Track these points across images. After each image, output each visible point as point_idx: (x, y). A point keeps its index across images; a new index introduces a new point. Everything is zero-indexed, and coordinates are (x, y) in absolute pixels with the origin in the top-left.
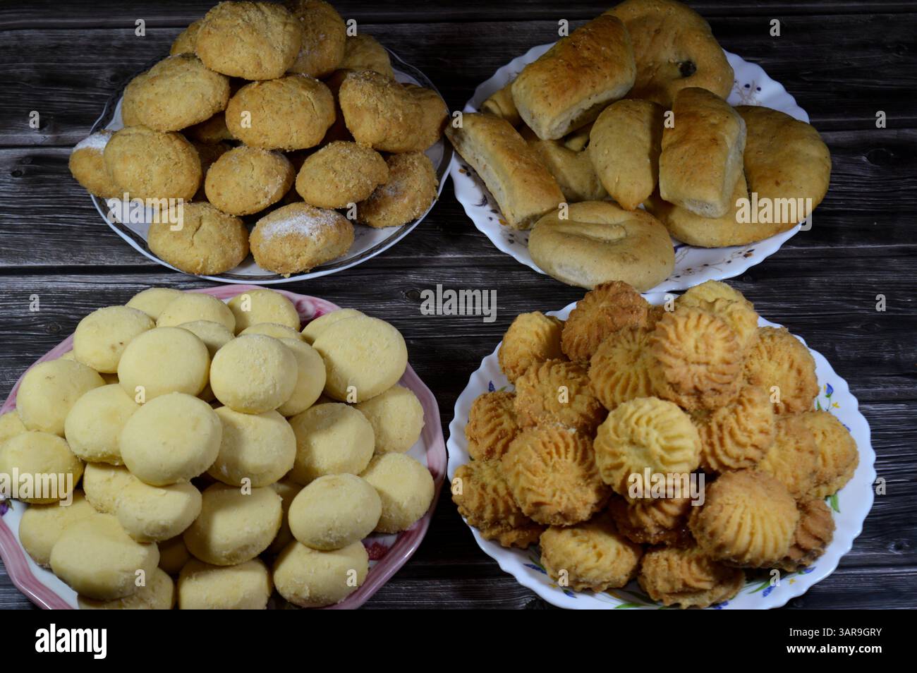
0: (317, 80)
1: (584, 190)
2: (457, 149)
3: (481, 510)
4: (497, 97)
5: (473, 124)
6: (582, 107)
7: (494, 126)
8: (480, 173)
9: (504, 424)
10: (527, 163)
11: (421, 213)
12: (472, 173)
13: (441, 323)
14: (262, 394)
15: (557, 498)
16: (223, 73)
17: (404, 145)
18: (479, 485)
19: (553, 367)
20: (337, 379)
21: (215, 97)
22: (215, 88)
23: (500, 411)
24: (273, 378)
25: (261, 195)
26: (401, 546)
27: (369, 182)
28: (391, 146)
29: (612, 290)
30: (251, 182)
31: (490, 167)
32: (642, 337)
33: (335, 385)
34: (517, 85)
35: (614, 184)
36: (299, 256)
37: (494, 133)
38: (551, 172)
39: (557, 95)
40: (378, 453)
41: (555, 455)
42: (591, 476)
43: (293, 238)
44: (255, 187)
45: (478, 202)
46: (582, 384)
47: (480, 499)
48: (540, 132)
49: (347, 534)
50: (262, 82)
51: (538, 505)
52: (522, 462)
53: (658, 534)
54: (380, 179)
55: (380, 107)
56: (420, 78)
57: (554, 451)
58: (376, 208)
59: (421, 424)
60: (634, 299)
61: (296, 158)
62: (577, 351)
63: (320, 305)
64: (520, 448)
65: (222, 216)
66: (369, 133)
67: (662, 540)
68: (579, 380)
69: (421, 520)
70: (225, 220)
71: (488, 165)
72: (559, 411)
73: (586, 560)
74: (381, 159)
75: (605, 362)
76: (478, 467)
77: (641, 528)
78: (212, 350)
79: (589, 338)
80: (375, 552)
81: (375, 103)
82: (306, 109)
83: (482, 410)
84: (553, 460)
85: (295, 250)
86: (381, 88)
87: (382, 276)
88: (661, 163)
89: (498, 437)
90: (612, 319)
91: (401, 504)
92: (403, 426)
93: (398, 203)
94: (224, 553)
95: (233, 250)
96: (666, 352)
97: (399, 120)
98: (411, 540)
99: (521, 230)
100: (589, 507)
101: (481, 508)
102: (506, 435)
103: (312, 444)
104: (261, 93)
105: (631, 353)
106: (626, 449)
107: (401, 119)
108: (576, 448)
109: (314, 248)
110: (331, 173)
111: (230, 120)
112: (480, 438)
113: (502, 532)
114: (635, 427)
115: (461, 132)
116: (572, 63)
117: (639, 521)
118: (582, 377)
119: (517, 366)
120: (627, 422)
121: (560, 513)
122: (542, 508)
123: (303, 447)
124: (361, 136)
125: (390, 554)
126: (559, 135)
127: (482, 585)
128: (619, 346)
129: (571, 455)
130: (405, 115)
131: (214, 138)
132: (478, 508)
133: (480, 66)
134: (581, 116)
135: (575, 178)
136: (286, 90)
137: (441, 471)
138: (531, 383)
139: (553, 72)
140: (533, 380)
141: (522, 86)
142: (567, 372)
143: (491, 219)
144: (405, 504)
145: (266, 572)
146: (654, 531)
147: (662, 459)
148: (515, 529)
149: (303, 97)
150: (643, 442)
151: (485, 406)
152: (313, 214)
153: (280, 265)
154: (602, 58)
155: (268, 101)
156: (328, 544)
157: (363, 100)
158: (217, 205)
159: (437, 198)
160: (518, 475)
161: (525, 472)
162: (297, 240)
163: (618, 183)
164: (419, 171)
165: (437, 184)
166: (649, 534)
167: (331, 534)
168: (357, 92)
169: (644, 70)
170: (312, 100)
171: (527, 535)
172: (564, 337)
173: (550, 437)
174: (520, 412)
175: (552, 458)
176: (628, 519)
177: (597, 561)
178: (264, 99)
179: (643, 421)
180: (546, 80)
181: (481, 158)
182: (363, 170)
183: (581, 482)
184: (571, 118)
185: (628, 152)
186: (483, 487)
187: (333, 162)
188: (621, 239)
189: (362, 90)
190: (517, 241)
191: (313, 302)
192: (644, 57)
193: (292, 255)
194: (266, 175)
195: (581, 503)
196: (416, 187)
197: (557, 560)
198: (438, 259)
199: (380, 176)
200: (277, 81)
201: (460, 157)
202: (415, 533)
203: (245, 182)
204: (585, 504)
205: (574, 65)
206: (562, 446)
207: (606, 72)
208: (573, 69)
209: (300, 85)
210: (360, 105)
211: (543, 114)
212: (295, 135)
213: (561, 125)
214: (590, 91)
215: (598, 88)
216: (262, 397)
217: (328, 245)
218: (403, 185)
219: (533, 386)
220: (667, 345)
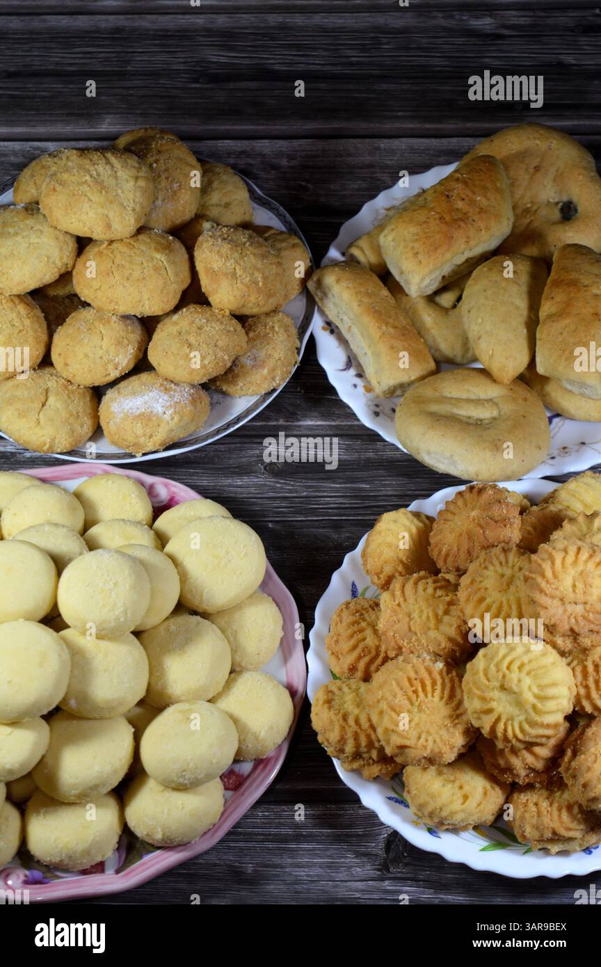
0: (171, 238)
1: (455, 353)
2: (320, 305)
3: (342, 743)
4: (363, 243)
5: (338, 281)
6: (455, 263)
7: (360, 283)
8: (344, 332)
9: (368, 640)
10: (395, 327)
11: (281, 383)
12: (336, 330)
13: (301, 503)
14: (112, 621)
15: (422, 741)
16: (70, 232)
17: (265, 309)
18: (340, 715)
19: (420, 583)
20: (192, 590)
21: (61, 258)
22: (61, 249)
23: (363, 624)
24: (124, 603)
25: (110, 367)
26: (258, 776)
27: (226, 357)
28: (250, 311)
29: (485, 496)
30: (100, 353)
31: (355, 329)
32: (516, 560)
33: (189, 596)
34: (385, 236)
35: (487, 357)
36: (151, 437)
37: (360, 292)
38: (419, 333)
39: (428, 253)
40: (235, 671)
41: (421, 695)
42: (458, 716)
43: (146, 418)
44: (104, 359)
45: (342, 366)
46: (451, 603)
47: (341, 732)
48: (409, 289)
49: (203, 775)
50: (111, 242)
51: (402, 748)
52: (386, 699)
53: (527, 776)
54: (237, 351)
55: (239, 272)
56: (281, 215)
57: (420, 689)
58: (233, 377)
59: (280, 634)
60: (508, 511)
61: (148, 325)
62: (445, 561)
63: (174, 489)
64: (385, 682)
65: (70, 387)
66: (226, 301)
67: (532, 782)
68: (448, 599)
69: (280, 747)
70: (73, 392)
71: (353, 326)
72: (425, 633)
73: (451, 802)
74: (239, 327)
75: (476, 586)
76: (340, 689)
77: (509, 769)
78: (59, 564)
79: (458, 549)
80: (231, 781)
81: (233, 266)
82: (159, 274)
83: (344, 624)
84: (419, 700)
85: (148, 431)
86: (239, 249)
87: (239, 445)
88: (538, 336)
89: (360, 654)
90: (484, 532)
91: (257, 734)
92: (261, 640)
93: (256, 373)
94: (73, 792)
95: (82, 427)
96: (541, 591)
97: (258, 284)
98: (268, 768)
99: (387, 398)
100: (456, 750)
101: (342, 740)
102: (370, 652)
103: (165, 666)
104: (111, 255)
105: (503, 579)
106: (496, 694)
107: (261, 284)
108: (443, 684)
109: (167, 428)
110: (186, 347)
111: (78, 283)
112: (342, 654)
113: (364, 765)
114: (507, 672)
115: (325, 288)
116: (445, 216)
117: (507, 762)
118: (451, 595)
119: (382, 572)
120: (498, 666)
121: (425, 758)
122: (407, 751)
123: (155, 669)
124: (218, 300)
125: (247, 784)
126: (429, 292)
127: (341, 812)
128: (491, 568)
129: (438, 693)
130: (265, 278)
131: (61, 294)
132: (339, 741)
133: (344, 192)
134: (453, 271)
135: (446, 340)
136: (138, 252)
137: (300, 689)
138: (397, 602)
139: (425, 226)
140: (399, 598)
141: (390, 238)
142: (435, 589)
143: (355, 386)
144: (263, 734)
145: (117, 807)
146: (523, 773)
147: (534, 707)
148: (378, 762)
149: (155, 262)
150: (515, 689)
151: (347, 618)
152: (166, 389)
153: (131, 444)
154: (477, 209)
155: (118, 265)
156: (182, 785)
157: (220, 264)
158: (64, 375)
159: (298, 362)
160: (381, 713)
161: (389, 711)
162: (150, 419)
163: (492, 356)
164: (279, 337)
165: (299, 346)
166: (518, 776)
167: (185, 775)
168: (213, 254)
169: (521, 212)
170: (165, 263)
171: (390, 769)
172: (432, 541)
173: (416, 672)
174: (384, 633)
175: (417, 697)
176: (497, 760)
177: (463, 803)
178: (113, 263)
179: (515, 667)
180: (417, 235)
181: (345, 318)
182: (220, 343)
183: (448, 722)
184: (443, 274)
185: (503, 321)
186: (345, 718)
187: (188, 333)
188: (495, 419)
189: (218, 252)
190: (383, 413)
191: (166, 485)
192: (523, 196)
193: (144, 435)
194: (116, 345)
195: (448, 747)
196: (276, 356)
197: (422, 800)
198: (299, 426)
199: (238, 348)
200: (128, 241)
201: (322, 313)
202: (273, 762)
203: (94, 354)
204: (452, 748)
205: (448, 219)
206: (428, 683)
207: (482, 225)
208: (446, 223)
209: (153, 245)
210: (216, 269)
211: (413, 272)
212: (147, 302)
213: (432, 282)
214: (463, 246)
215: (472, 243)
216: (112, 624)
217: (182, 424)
218: (262, 354)
219: (399, 605)
220: (543, 585)
